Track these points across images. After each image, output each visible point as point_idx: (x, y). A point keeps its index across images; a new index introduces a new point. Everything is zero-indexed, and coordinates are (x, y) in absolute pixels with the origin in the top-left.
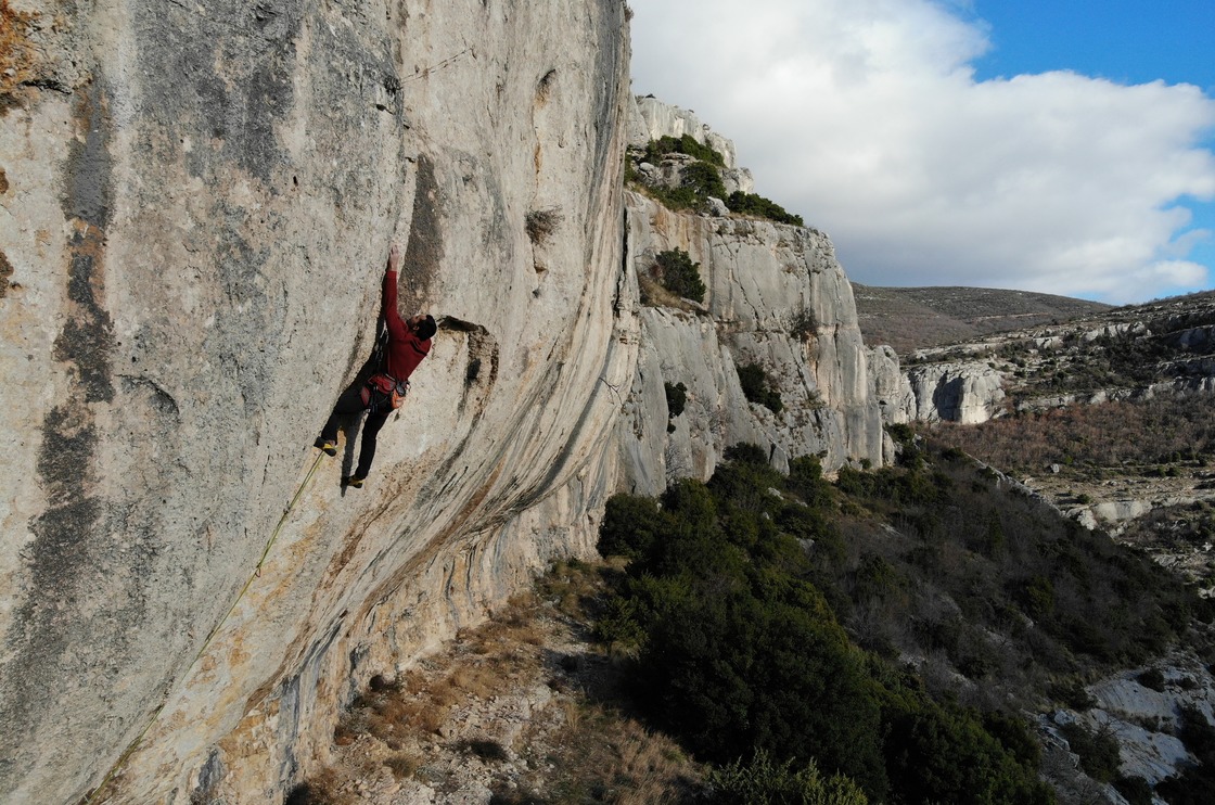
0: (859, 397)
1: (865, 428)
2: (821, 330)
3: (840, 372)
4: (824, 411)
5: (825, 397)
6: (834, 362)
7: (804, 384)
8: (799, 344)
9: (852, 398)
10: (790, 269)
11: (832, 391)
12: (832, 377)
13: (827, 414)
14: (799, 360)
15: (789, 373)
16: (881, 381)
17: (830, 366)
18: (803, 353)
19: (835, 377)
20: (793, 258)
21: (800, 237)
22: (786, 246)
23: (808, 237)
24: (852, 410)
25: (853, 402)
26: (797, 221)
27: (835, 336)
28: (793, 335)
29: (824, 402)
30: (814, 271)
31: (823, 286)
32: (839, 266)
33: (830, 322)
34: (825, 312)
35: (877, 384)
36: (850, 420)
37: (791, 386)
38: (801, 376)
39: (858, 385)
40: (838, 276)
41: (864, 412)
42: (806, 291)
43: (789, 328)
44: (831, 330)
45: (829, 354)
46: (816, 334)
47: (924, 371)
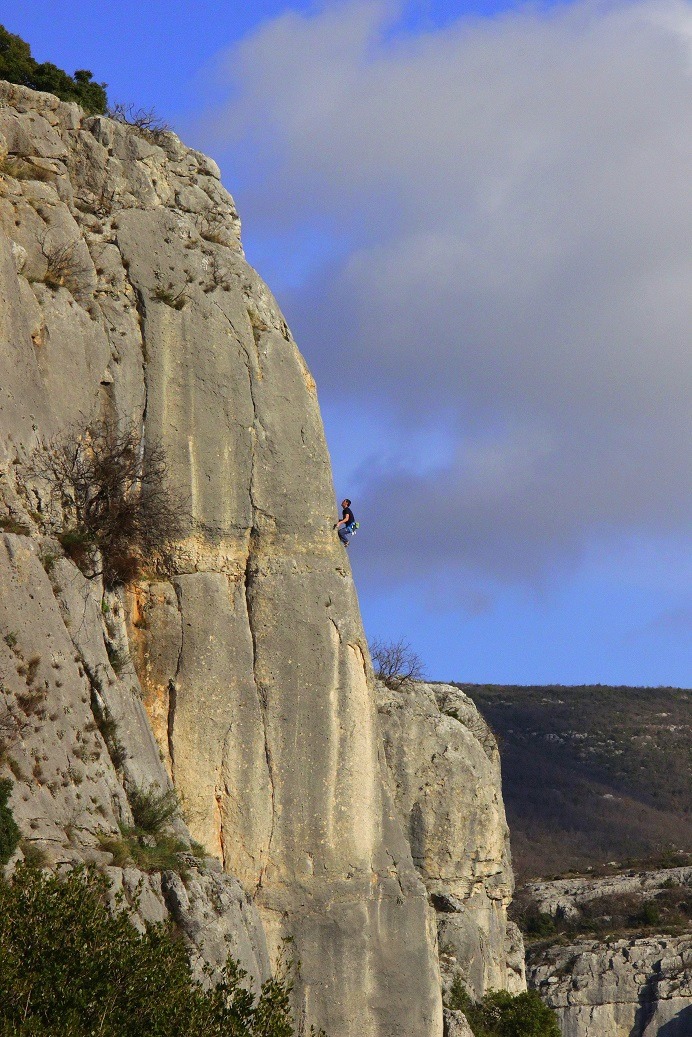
0: (346, 844)
1: (369, 986)
2: (191, 548)
3: (268, 733)
4: (199, 883)
5: (203, 834)
6: (245, 691)
7: (117, 759)
8: (97, 589)
9: (317, 849)
10: (56, 273)
11: (237, 813)
12: (234, 755)
13: (214, 894)
14: (97, 657)
15: (49, 704)
16: (430, 820)
17: (227, 709)
18: (112, 631)
19: (247, 756)
20: (70, 232)
21: (101, 154)
22: (41, 175)
23: (133, 156)
24: (319, 903)
25: (320, 869)
26: (84, 90)
27: (250, 577)
28: (72, 547)
29: (198, 850)
30: (162, 297)
31: (194, 362)
32: (259, 286)
33: (226, 520)
34: (208, 474)
35: (416, 830)
36: (310, 947)
37: (58, 759)
38: (105, 725)
39: (341, 793)
40: (259, 330)
41: (367, 910)
42: (126, 376)
43: (56, 514)
44: (231, 553)
45: (221, 656)
46: (168, 570)
47: (569, 968)
